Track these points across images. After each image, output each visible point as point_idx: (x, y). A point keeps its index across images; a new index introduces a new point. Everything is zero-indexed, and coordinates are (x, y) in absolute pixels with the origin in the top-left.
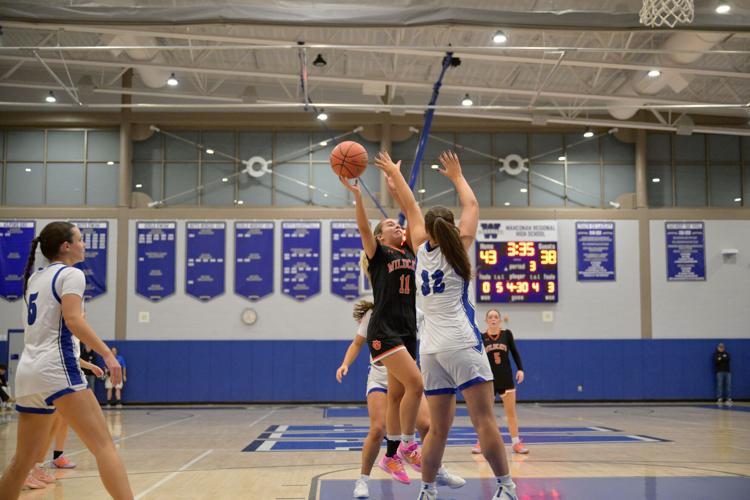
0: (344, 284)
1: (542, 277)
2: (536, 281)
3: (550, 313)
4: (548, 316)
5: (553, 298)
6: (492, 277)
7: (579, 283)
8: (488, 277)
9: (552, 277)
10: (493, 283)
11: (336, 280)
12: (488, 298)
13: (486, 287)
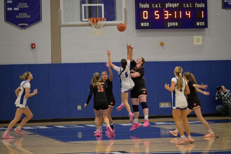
0: (17, 13)
1: (193, 5)
2: (188, 9)
3: (200, 37)
4: (198, 40)
5: (203, 24)
6: (151, 6)
7: (224, 11)
8: (147, 6)
9: (202, 5)
10: (151, 11)
11: (10, 9)
12: (147, 24)
13: (145, 15)
